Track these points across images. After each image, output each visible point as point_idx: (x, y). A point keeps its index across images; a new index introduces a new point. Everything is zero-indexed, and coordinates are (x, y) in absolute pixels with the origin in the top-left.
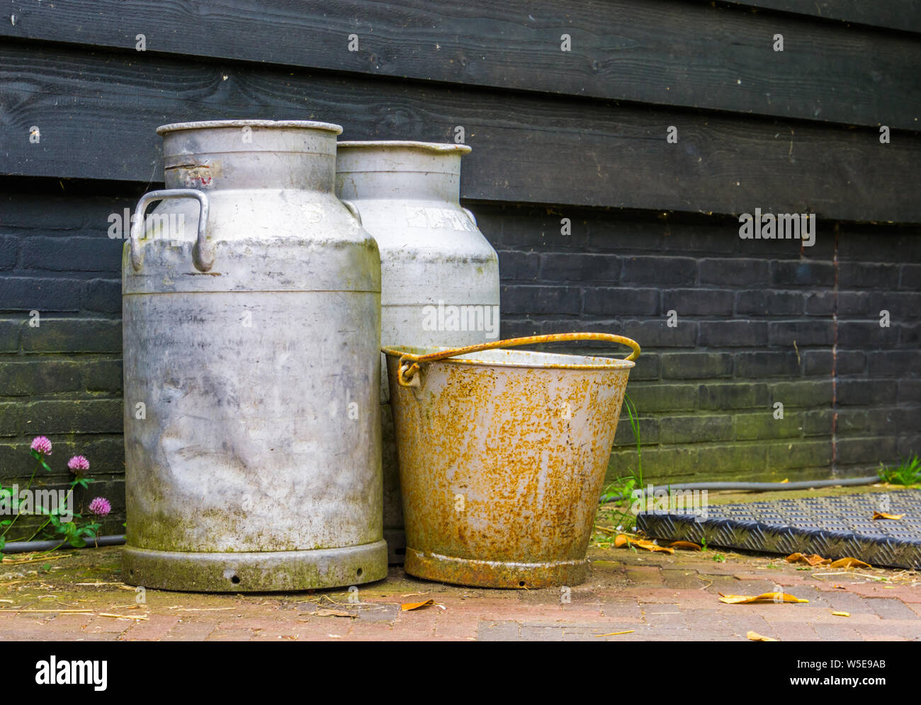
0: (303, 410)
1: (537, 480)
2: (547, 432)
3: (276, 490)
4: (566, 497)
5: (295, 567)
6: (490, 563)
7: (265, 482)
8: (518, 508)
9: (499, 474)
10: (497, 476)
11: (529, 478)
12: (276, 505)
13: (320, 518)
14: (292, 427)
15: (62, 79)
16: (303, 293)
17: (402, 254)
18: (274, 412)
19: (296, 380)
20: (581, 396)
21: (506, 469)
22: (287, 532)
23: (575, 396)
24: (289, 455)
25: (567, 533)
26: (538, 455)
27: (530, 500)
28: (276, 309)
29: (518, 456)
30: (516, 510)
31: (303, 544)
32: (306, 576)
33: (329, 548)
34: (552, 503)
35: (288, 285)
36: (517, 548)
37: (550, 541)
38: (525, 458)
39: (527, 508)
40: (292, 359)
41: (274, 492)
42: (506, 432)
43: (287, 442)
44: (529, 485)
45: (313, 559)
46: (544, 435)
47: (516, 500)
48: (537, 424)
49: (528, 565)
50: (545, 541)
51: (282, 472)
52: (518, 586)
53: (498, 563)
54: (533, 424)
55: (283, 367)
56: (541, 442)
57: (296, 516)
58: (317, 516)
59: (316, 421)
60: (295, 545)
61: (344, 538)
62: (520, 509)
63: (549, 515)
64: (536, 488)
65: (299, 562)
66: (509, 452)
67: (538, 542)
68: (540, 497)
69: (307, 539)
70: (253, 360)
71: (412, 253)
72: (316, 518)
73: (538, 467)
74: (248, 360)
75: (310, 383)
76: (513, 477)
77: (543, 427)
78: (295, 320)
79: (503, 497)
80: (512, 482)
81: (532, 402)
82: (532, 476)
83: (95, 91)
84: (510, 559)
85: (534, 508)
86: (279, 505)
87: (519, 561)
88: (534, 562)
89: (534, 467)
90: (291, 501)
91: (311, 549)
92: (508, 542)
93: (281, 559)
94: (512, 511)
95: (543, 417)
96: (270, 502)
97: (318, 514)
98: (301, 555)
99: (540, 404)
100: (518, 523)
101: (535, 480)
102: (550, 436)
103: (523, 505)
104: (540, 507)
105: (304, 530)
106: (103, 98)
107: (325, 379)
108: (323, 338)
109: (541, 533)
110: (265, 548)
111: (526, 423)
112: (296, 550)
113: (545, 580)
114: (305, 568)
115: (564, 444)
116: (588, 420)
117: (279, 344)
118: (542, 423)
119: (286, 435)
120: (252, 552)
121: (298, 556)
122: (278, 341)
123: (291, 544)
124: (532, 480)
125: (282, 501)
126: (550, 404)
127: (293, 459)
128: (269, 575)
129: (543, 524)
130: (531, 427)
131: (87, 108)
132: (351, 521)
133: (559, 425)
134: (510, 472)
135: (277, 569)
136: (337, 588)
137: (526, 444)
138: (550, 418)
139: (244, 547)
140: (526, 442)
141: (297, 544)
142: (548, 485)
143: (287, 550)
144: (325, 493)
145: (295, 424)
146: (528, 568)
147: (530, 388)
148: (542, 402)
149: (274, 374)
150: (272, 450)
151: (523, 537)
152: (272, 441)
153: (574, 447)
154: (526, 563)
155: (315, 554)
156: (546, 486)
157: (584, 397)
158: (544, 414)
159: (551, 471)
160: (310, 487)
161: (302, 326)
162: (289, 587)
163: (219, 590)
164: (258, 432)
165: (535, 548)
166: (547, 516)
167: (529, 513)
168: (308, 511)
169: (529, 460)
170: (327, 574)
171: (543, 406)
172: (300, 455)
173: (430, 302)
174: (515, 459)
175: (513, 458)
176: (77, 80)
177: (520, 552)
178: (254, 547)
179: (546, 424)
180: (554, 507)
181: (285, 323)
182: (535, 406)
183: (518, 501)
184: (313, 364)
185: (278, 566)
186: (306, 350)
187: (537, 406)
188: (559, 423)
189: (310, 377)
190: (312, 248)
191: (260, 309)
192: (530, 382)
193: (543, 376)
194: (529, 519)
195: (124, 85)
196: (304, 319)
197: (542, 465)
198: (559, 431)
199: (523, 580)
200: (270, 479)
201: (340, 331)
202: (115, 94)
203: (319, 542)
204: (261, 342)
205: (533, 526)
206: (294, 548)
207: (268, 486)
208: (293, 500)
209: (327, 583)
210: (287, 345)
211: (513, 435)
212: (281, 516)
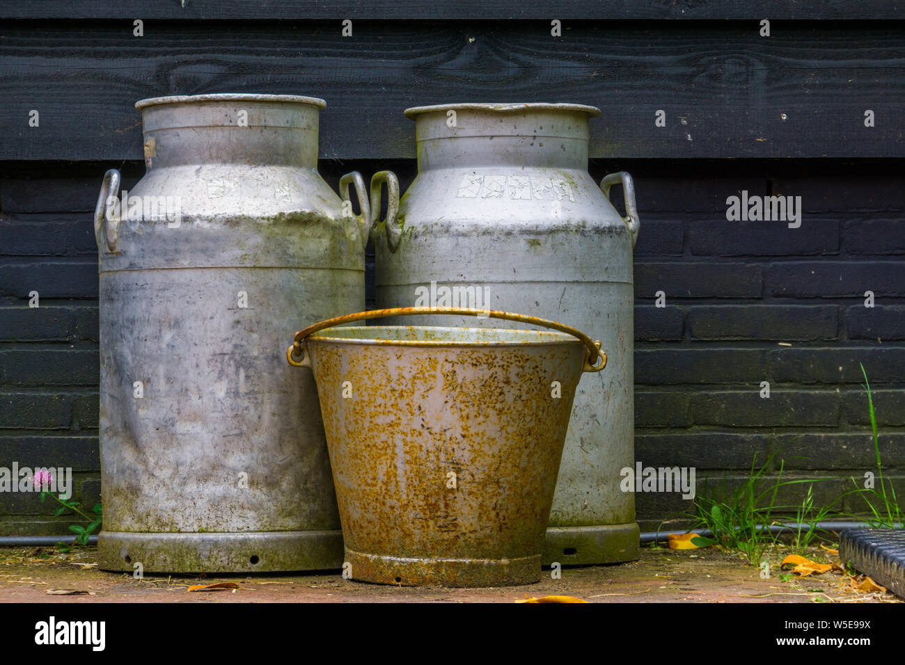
0: (187, 390)
1: (395, 467)
2: (396, 415)
3: (162, 470)
4: (434, 487)
5: (174, 549)
6: (369, 556)
7: (152, 461)
8: (382, 496)
9: (361, 459)
10: (359, 461)
11: (387, 464)
12: (161, 485)
13: (204, 501)
14: (176, 406)
15: (255, 57)
16: (187, 270)
17: (435, 227)
18: (159, 391)
19: (180, 358)
20: (430, 376)
21: (364, 453)
22: (171, 513)
23: (421, 375)
24: (173, 434)
25: (446, 527)
26: (391, 439)
27: (392, 487)
28: (161, 287)
29: (372, 440)
30: (381, 498)
31: (186, 526)
32: (185, 559)
33: (215, 532)
34: (417, 493)
35: (171, 262)
36: (389, 541)
37: (424, 534)
38: (378, 441)
39: (391, 497)
40: (177, 337)
41: (160, 472)
42: (357, 413)
43: (171, 422)
44: (388, 472)
45: (193, 541)
46: (393, 418)
47: (378, 488)
48: (383, 405)
49: (403, 559)
50: (417, 535)
51: (167, 452)
52: (394, 582)
53: (376, 556)
54: (380, 406)
55: (168, 345)
56: (391, 425)
57: (180, 497)
58: (201, 498)
59: (200, 400)
60: (179, 527)
61: (236, 523)
62: (384, 498)
63: (417, 506)
64: (395, 475)
65: (179, 544)
66: (364, 436)
67: (410, 535)
68: (402, 486)
69: (191, 522)
70: (142, 338)
71: (446, 226)
72: (200, 500)
73: (393, 453)
74: (138, 338)
75: (194, 361)
76: (372, 462)
77: (391, 409)
78: (180, 298)
79: (368, 484)
80: (372, 468)
81: (374, 381)
82: (389, 462)
83: (295, 67)
84: (385, 553)
85: (398, 497)
86: (164, 485)
87: (394, 555)
88: (409, 557)
89: (389, 451)
90: (175, 481)
91: (194, 532)
92: (380, 533)
93: (162, 540)
94: (377, 499)
95: (388, 397)
96: (157, 482)
97: (203, 497)
98: (182, 536)
99: (383, 384)
100: (385, 513)
101: (392, 466)
102: (399, 419)
103: (386, 493)
104: (404, 497)
105: (188, 512)
106: (305, 74)
107: (211, 358)
108: (209, 316)
109: (411, 525)
110: (152, 529)
111: (372, 404)
112: (179, 532)
113: (423, 577)
114: (185, 550)
115: (419, 428)
116: (446, 402)
117: (164, 322)
118: (389, 404)
119: (170, 415)
120: (141, 532)
121: (178, 537)
122: (163, 320)
123: (175, 525)
124: (390, 467)
125: (167, 481)
126: (392, 384)
127: (177, 439)
128: (152, 555)
129: (412, 516)
130: (378, 409)
131: (283, 85)
132: (246, 505)
133: (408, 406)
134: (368, 457)
135: (159, 550)
136: (221, 573)
137: (377, 427)
138: (396, 399)
139: (136, 527)
140: (377, 424)
141: (180, 525)
142: (408, 472)
143: (171, 532)
144: (211, 475)
145: (179, 403)
146: (403, 563)
147: (370, 366)
148: (384, 382)
149: (159, 352)
150: (157, 429)
151: (392, 528)
152: (157, 419)
153: (433, 431)
154: (400, 557)
155: (196, 537)
156: (406, 473)
157: (434, 377)
158: (389, 394)
159: (408, 457)
160: (193, 468)
161: (186, 304)
162: (169, 569)
163: (115, 569)
164: (146, 411)
165: (407, 541)
166: (414, 507)
167: (393, 502)
168: (191, 492)
169: (382, 445)
170: (209, 558)
171: (386, 386)
172: (183, 435)
173: (461, 279)
174: (370, 443)
175: (368, 442)
176: (274, 57)
177: (392, 545)
178: (144, 528)
179: (392, 405)
180: (421, 497)
181: (170, 301)
182: (378, 386)
183: (381, 489)
184: (197, 342)
185: (159, 547)
186: (190, 328)
187: (380, 385)
188: (407, 404)
189: (194, 355)
190: (198, 224)
191: (148, 287)
192: (369, 360)
193: (380, 353)
194: (395, 510)
195: (334, 58)
196: (187, 297)
197: (397, 450)
198: (409, 414)
199: (398, 576)
200: (156, 459)
201: (229, 309)
202: (320, 68)
203: (204, 526)
204: (148, 320)
205: (400, 517)
206: (177, 530)
207: (154, 466)
208: (177, 480)
209: (208, 567)
210: (172, 324)
211: (364, 417)
212: (166, 497)
